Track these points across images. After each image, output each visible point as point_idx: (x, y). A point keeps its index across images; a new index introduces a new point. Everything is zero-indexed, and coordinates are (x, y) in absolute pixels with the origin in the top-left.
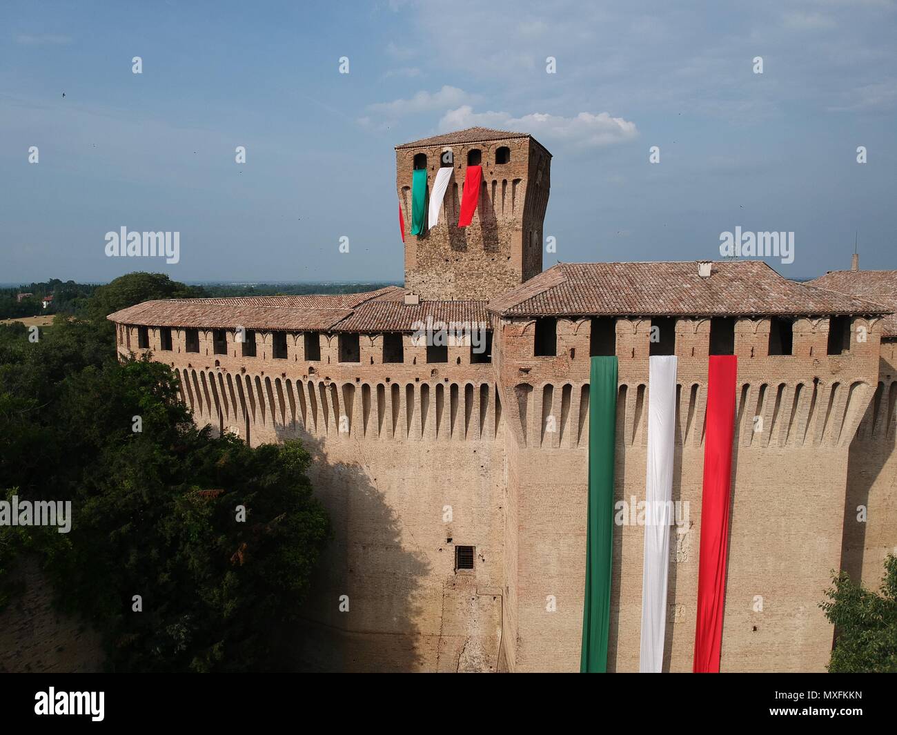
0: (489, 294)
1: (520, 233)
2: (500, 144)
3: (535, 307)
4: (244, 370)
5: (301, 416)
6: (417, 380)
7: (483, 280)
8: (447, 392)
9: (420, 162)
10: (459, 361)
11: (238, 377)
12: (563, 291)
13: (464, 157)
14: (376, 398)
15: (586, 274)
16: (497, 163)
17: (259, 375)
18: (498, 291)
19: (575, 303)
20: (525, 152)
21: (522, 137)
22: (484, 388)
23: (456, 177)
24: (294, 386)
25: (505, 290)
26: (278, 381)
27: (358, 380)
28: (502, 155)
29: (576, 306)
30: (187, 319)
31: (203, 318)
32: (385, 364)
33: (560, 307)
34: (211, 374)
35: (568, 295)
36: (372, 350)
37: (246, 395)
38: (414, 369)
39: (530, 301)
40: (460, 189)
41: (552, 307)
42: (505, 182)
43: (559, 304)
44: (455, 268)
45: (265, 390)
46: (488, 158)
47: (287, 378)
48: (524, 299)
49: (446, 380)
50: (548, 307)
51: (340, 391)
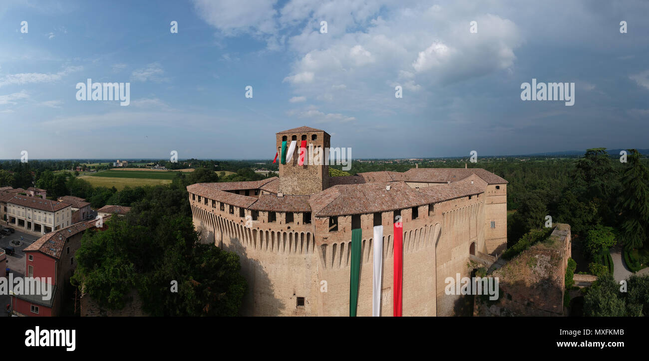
2: (313, 133)
3: (329, 211)
4: (220, 215)
6: (282, 230)
8: (294, 236)
9: (285, 139)
10: (298, 223)
13: (301, 137)
14: (265, 236)
17: (225, 218)
20: (322, 136)
21: (322, 131)
22: (308, 234)
23: (298, 144)
28: (314, 138)
36: (264, 217)
38: (280, 226)
42: (315, 147)
46: (309, 138)
49: (293, 231)
51: (252, 232)
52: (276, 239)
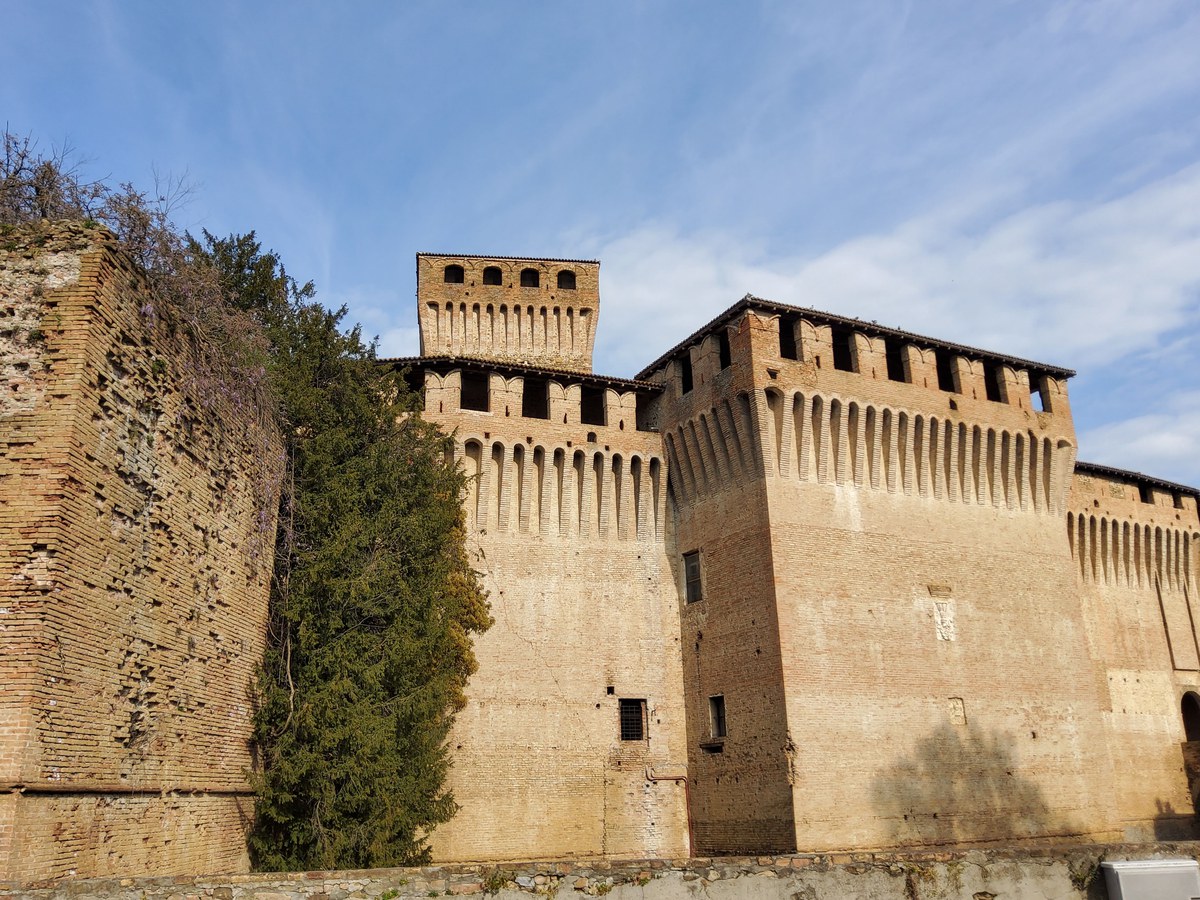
6: (569, 444)
8: (608, 464)
10: (622, 425)
14: (511, 465)
16: (559, 287)
27: (488, 435)
32: (525, 419)
36: (506, 397)
38: (564, 429)
49: (607, 448)
52: (548, 477)
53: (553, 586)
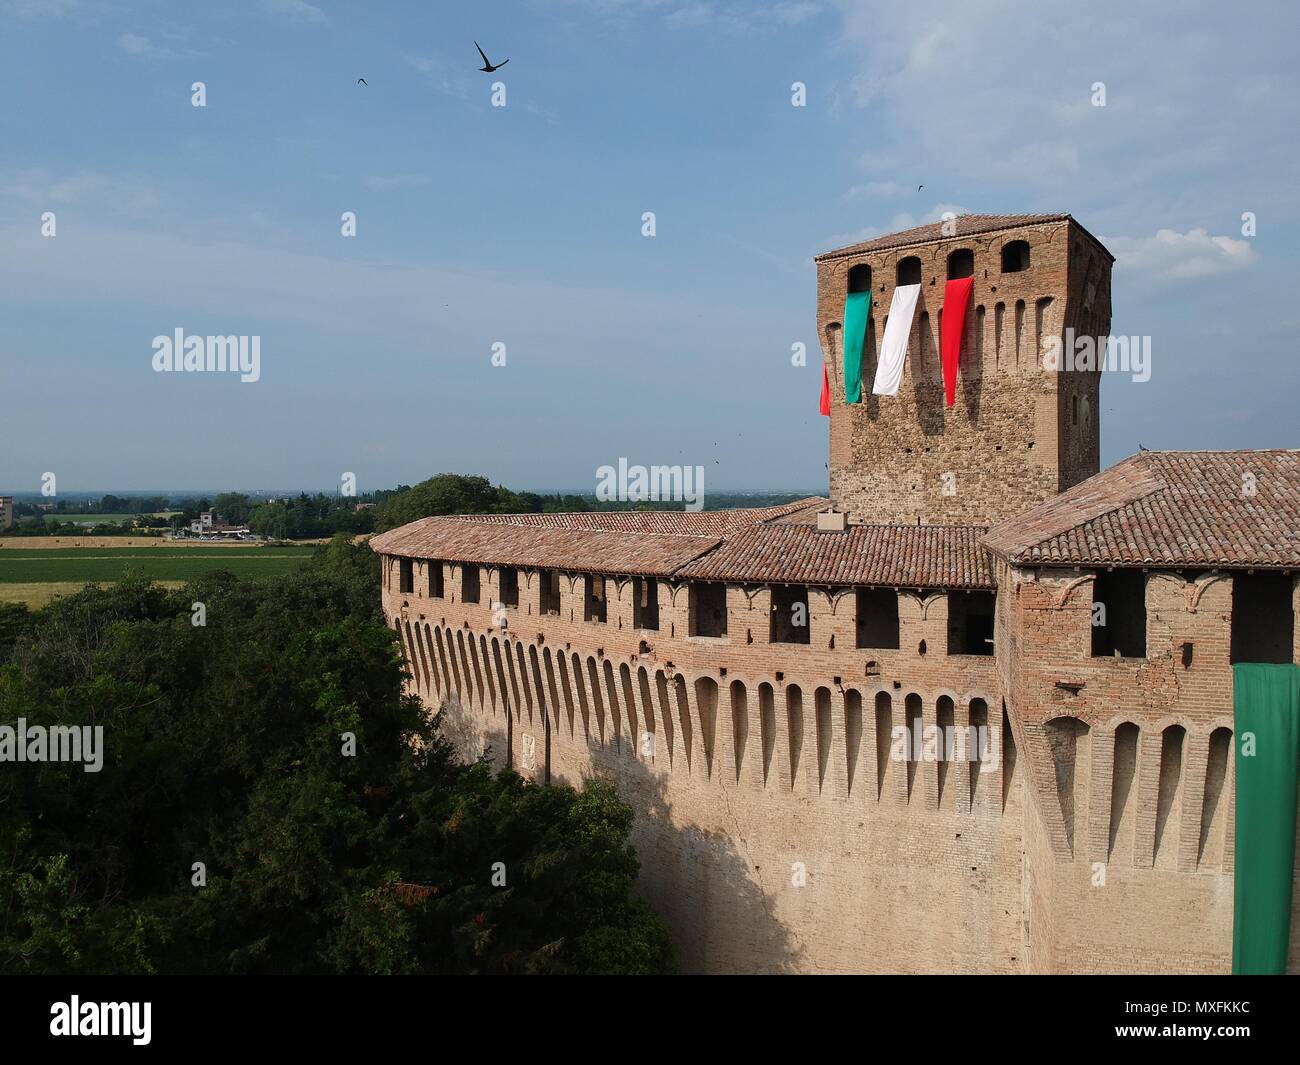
0: (991, 513)
1: (1054, 398)
2: (1011, 235)
3: (1093, 545)
4: (541, 638)
5: (629, 729)
6: (837, 681)
7: (978, 486)
8: (898, 710)
9: (859, 279)
10: (923, 648)
11: (532, 649)
12: (1157, 509)
13: (941, 264)
14: (757, 710)
15: (1208, 475)
16: (1005, 269)
17: (564, 649)
18: (1010, 508)
19: (1191, 539)
20: (1059, 247)
21: (1054, 220)
22: (978, 706)
23: (926, 300)
24: (616, 672)
25: (1024, 506)
26: (591, 661)
27: (723, 672)
28: (1015, 257)
29: (1195, 546)
30: (465, 548)
31: (489, 547)
32: (774, 646)
33: (1153, 546)
34: (495, 641)
35: (1171, 521)
36: (749, 616)
37: (545, 682)
38: (830, 658)
39: (1080, 530)
40: (934, 321)
41: (1132, 546)
42: (1020, 305)
43: (1151, 540)
44: (924, 465)
45: (572, 676)
46: (988, 262)
47: (605, 657)
48: (1065, 526)
49: (897, 685)
50: (1123, 546)
51: (691, 690)
52: (810, 726)
53: (825, 865)
